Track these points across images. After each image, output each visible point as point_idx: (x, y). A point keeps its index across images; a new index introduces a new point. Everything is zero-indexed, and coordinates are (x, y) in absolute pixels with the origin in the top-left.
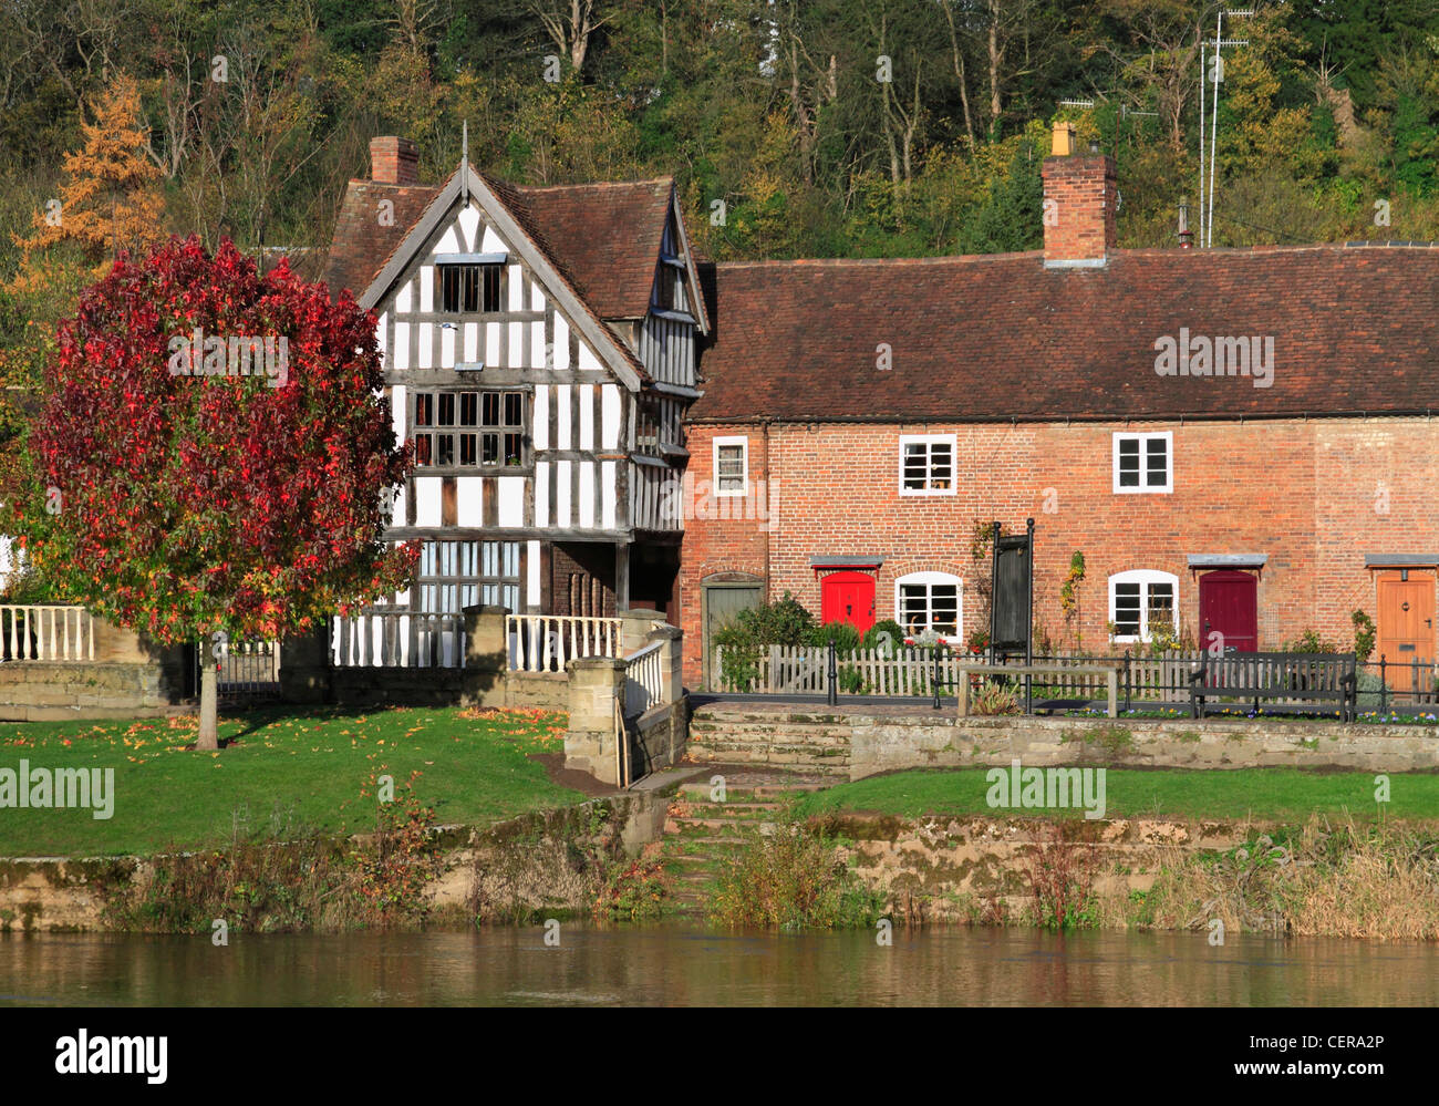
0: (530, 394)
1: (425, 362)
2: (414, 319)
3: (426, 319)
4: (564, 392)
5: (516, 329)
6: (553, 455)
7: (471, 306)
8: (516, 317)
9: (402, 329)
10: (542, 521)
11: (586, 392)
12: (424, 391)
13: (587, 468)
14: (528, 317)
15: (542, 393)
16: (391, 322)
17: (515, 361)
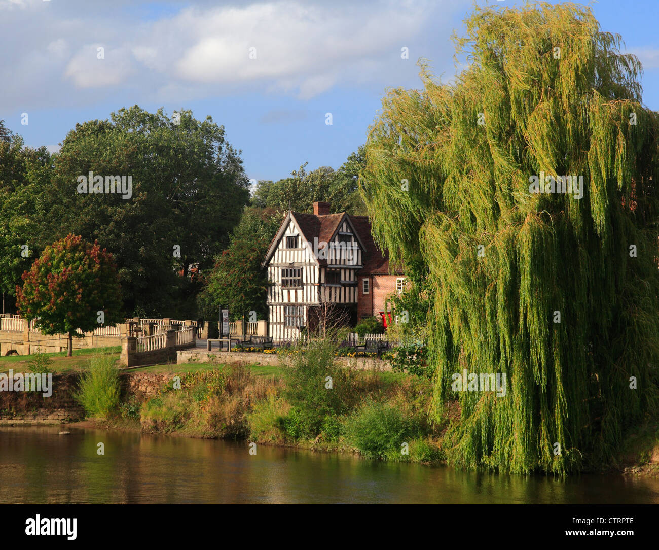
0: (302, 269)
1: (284, 261)
2: (282, 250)
3: (284, 250)
4: (308, 268)
5: (300, 252)
6: (307, 284)
7: (292, 247)
8: (300, 250)
9: (280, 252)
10: (305, 301)
11: (312, 268)
12: (283, 268)
13: (313, 287)
14: (302, 250)
15: (304, 268)
16: (278, 251)
17: (299, 261)
